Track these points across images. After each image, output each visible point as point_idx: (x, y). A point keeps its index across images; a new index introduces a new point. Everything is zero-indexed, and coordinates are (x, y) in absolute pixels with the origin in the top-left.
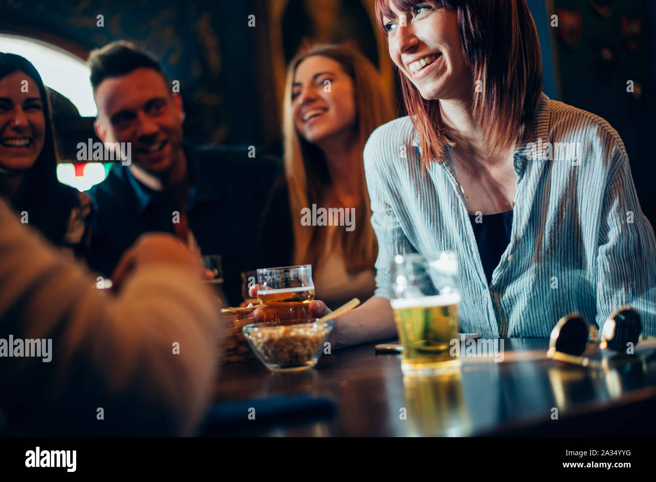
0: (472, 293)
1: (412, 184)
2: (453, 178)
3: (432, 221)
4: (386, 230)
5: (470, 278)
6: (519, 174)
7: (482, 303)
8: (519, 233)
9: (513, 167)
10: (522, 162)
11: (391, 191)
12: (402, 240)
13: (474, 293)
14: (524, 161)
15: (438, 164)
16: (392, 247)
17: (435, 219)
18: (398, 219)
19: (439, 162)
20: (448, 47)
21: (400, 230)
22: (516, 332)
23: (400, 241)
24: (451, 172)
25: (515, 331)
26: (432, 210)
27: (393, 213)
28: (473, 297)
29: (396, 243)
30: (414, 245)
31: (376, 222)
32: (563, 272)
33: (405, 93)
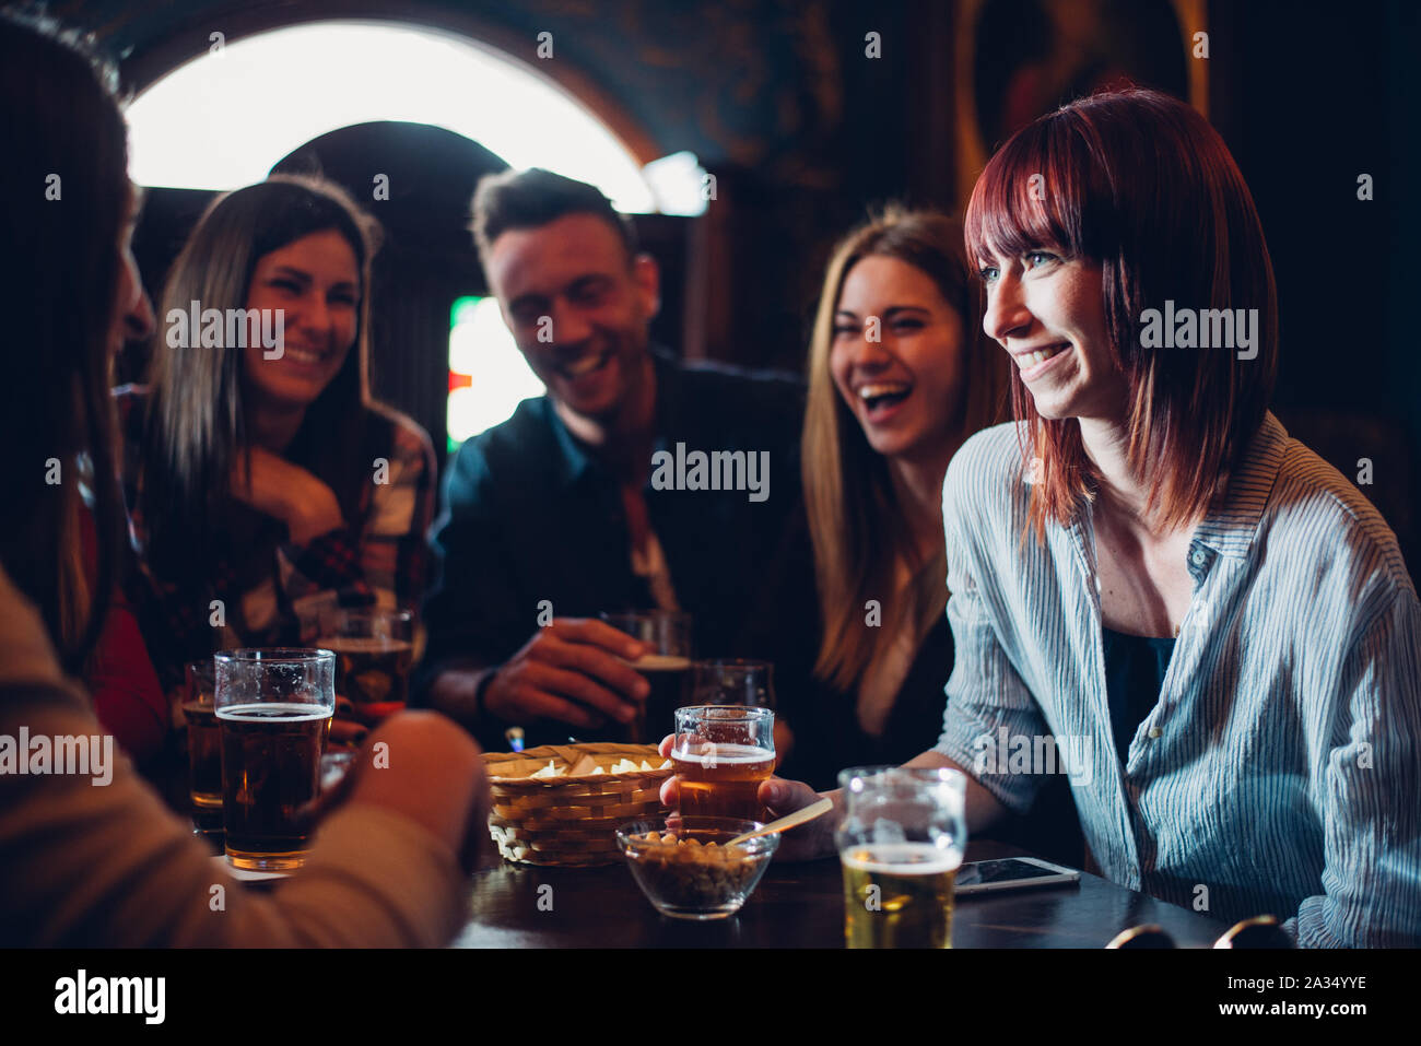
0: (1100, 774)
1: (1014, 553)
2: (1084, 559)
3: (1044, 628)
4: (966, 626)
5: (1100, 747)
6: (1197, 576)
7: (1114, 798)
8: (1175, 689)
9: (1186, 563)
10: (1207, 556)
11: (978, 557)
12: (994, 649)
13: (1103, 775)
14: (1211, 555)
15: (1061, 529)
16: (975, 658)
17: (1050, 624)
18: (988, 609)
19: (1063, 526)
20: (1081, 335)
21: (989, 630)
22: (1171, 864)
23: (990, 650)
24: (1082, 548)
25: (1169, 862)
26: (1046, 607)
27: (979, 599)
28: (1100, 782)
29: (982, 652)
30: (1014, 662)
31: (955, 608)
32: (1262, 778)
33: (1016, 391)
